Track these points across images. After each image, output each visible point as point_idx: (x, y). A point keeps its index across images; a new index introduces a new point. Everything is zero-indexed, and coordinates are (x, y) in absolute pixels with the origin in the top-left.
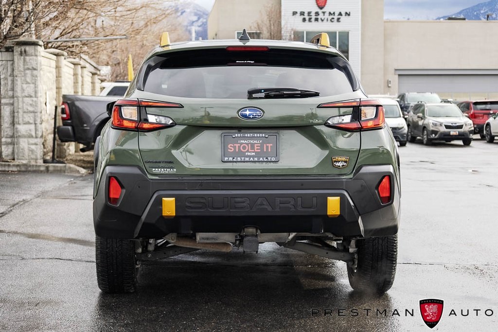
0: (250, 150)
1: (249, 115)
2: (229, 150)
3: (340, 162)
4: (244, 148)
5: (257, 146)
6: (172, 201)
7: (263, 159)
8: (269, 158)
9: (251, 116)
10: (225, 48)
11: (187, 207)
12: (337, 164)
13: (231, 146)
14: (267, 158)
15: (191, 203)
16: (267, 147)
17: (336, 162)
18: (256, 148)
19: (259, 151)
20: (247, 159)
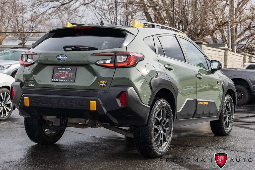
0: (63, 76)
1: (61, 58)
2: (55, 76)
3: (102, 84)
4: (61, 75)
5: (66, 74)
6: (27, 99)
7: (68, 80)
8: (70, 80)
9: (62, 59)
10: (73, 27)
11: (33, 102)
12: (101, 84)
13: (56, 74)
14: (69, 80)
15: (35, 100)
16: (70, 75)
17: (100, 83)
18: (66, 75)
19: (67, 76)
20: (61, 80)
